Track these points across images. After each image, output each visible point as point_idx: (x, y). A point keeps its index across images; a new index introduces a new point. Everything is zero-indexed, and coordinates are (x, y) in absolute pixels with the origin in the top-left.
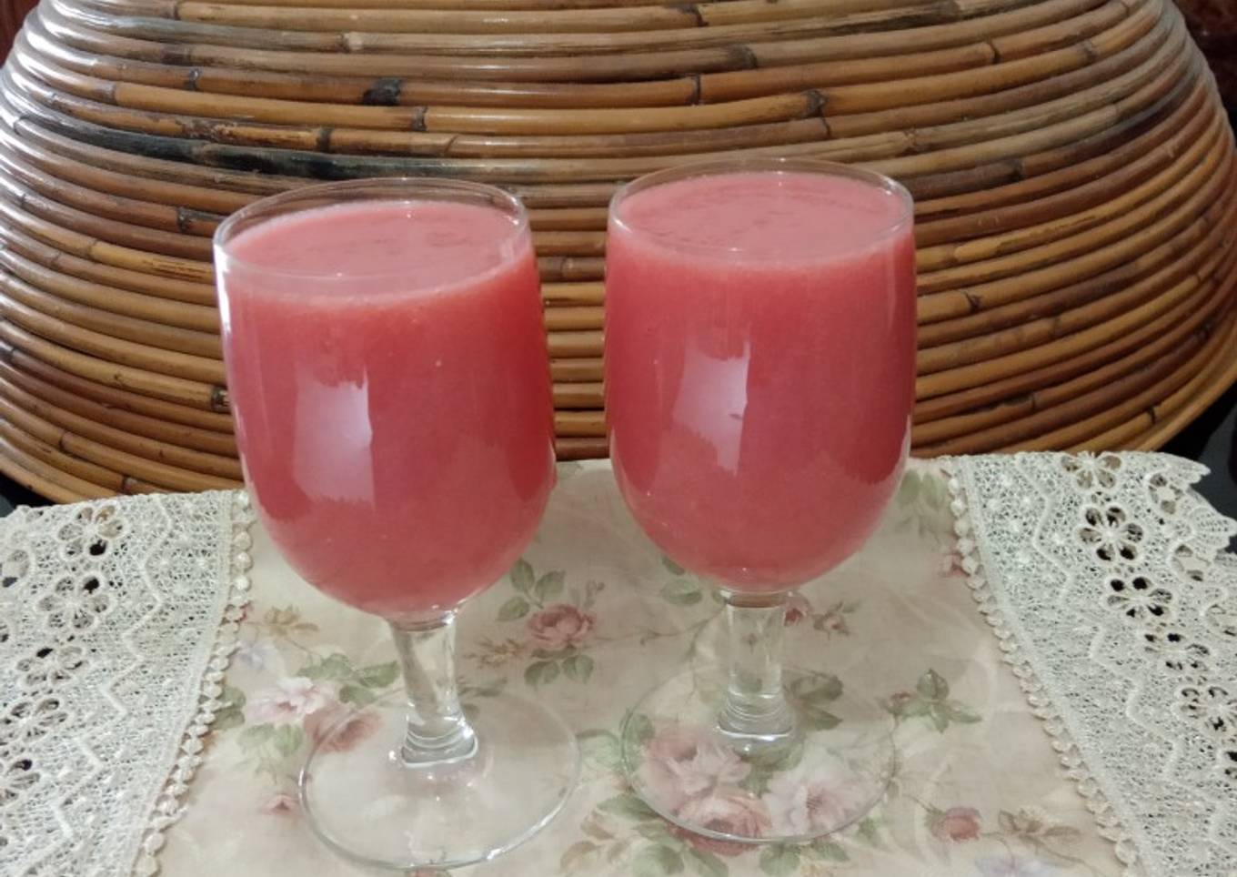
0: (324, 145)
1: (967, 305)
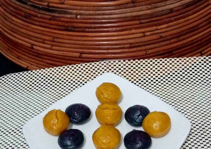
0: (48, 6)
1: (160, 37)
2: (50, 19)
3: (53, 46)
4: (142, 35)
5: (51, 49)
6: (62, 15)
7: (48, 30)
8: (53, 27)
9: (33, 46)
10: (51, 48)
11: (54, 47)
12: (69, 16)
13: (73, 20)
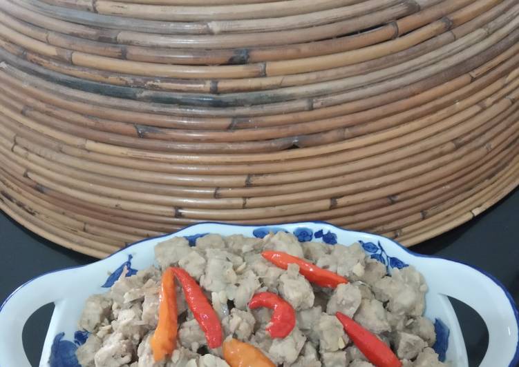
2: (229, 128)
3: (249, 198)
4: (477, 108)
5: (244, 207)
6: (267, 108)
7: (228, 158)
8: (243, 146)
9: (180, 211)
10: (244, 204)
11: (250, 202)
12: (285, 106)
13: (303, 115)
